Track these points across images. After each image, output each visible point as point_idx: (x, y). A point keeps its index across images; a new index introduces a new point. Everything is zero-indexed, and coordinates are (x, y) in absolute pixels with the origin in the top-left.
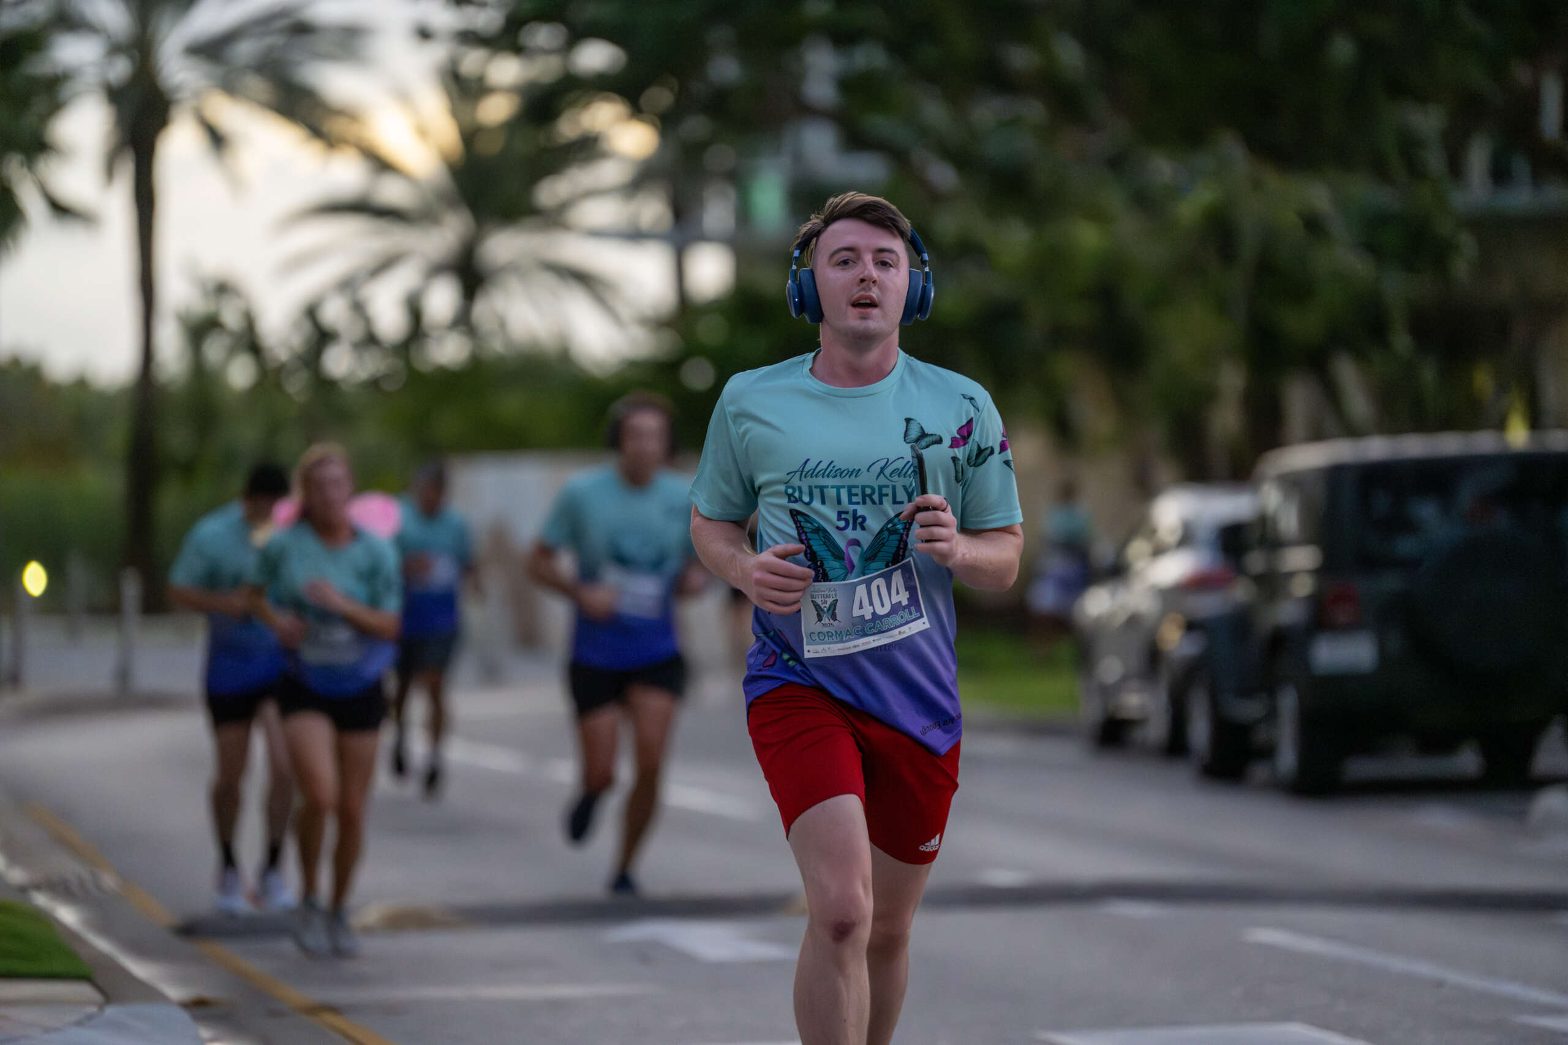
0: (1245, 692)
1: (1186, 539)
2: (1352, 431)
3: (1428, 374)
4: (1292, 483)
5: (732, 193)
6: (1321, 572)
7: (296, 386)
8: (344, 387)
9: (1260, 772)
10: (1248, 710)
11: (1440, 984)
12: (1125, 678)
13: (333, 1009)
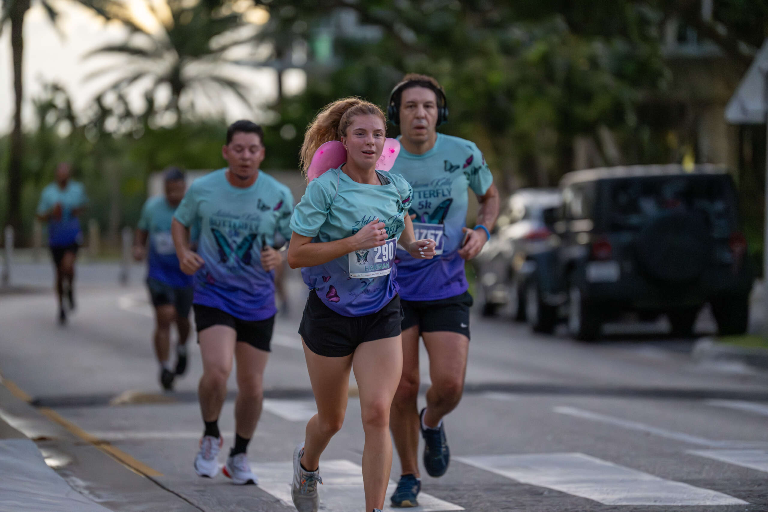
0: (555, 291)
1: (527, 216)
2: (608, 164)
3: (646, 135)
4: (578, 188)
5: (306, 44)
6: (592, 232)
7: (91, 136)
8: (114, 136)
9: (561, 330)
10: (556, 299)
11: (648, 434)
12: (496, 284)
13: (107, 443)
